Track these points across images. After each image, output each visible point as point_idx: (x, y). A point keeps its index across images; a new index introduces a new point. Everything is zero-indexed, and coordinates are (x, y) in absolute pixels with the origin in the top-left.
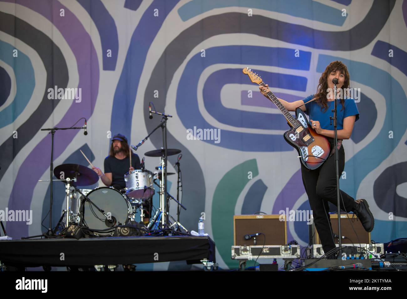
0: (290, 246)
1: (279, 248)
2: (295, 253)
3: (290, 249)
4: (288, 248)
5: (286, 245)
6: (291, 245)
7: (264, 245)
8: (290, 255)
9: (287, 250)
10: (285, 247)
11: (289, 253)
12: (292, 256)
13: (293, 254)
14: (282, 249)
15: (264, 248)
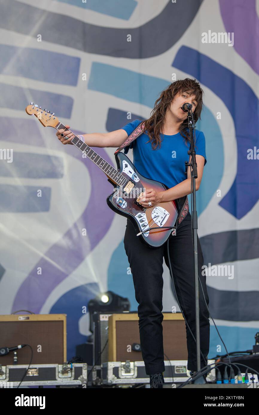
0: (72, 366)
1: (54, 369)
2: (79, 376)
3: (71, 369)
4: (69, 368)
5: (66, 364)
6: (73, 363)
7: (30, 364)
8: (71, 380)
9: (67, 372)
10: (64, 367)
11: (70, 376)
12: (75, 381)
13: (76, 378)
14: (58, 370)
15: (31, 369)
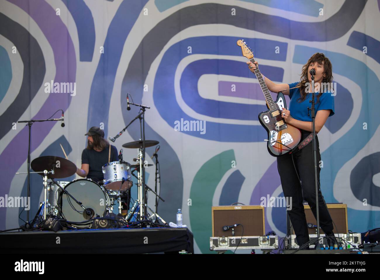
0: (268, 237)
1: (258, 239)
2: (273, 244)
3: (268, 239)
4: (266, 239)
5: (264, 236)
6: (269, 235)
7: (242, 236)
8: (268, 246)
9: (266, 241)
10: (264, 238)
11: (268, 243)
12: (271, 246)
14: (260, 240)
15: (242, 239)
